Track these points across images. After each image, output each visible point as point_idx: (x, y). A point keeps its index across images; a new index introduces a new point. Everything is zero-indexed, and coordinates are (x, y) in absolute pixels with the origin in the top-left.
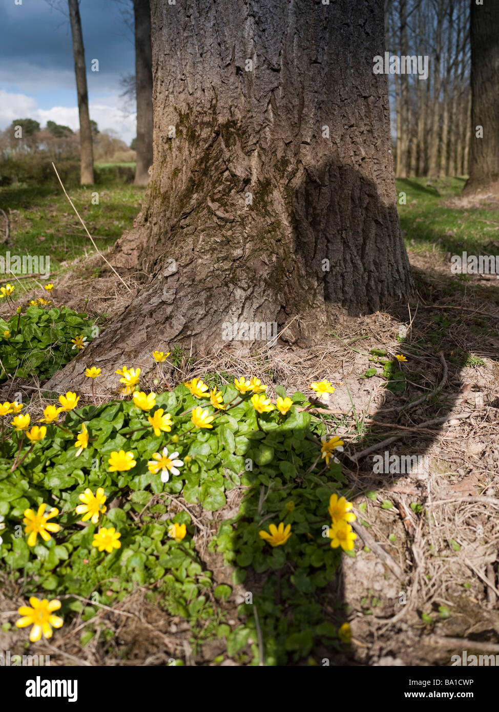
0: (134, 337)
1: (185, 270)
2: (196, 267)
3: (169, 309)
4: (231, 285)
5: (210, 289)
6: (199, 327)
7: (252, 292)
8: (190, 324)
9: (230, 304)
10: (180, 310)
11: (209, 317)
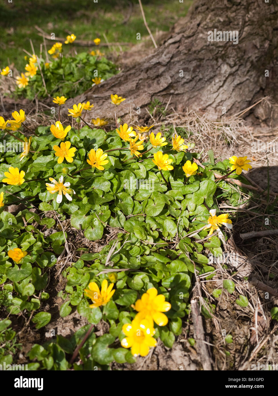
0: (127, 85)
1: (186, 41)
2: (196, 40)
3: (162, 69)
4: (220, 61)
5: (201, 60)
6: (182, 88)
7: (237, 70)
8: (175, 85)
9: (215, 76)
10: (170, 71)
11: (193, 83)
